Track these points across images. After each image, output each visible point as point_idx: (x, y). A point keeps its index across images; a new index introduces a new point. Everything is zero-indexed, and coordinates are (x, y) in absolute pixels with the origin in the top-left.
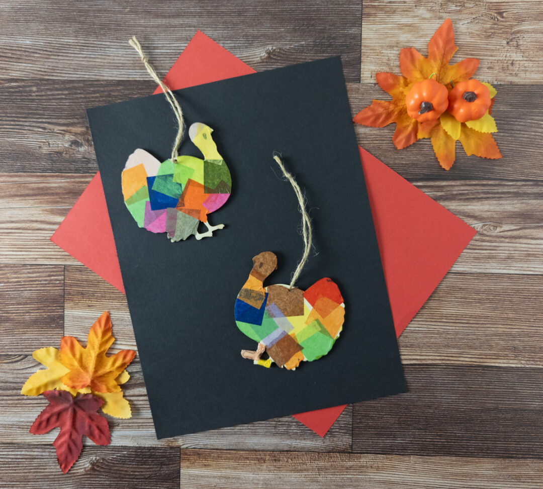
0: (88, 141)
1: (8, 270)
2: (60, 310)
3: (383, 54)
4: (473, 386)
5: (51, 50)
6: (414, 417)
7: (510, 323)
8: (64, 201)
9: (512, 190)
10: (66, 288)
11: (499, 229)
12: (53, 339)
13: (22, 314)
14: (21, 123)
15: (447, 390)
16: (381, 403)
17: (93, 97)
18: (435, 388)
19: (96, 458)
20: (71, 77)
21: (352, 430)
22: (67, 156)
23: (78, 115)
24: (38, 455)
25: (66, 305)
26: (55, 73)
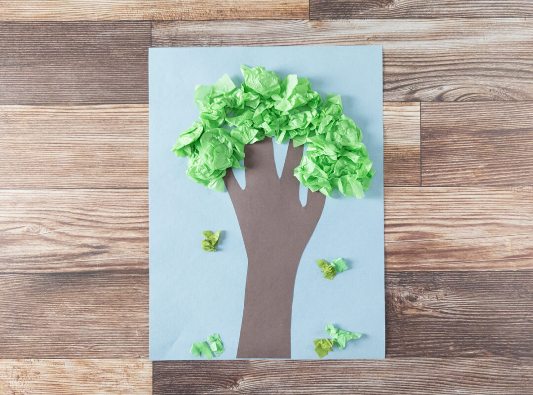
0: (401, 302)
1: (474, 180)
2: (425, 144)
3: (133, 384)
4: (43, 86)
5: (436, 384)
6: (95, 56)
7: (12, 144)
8: (423, 246)
9: (15, 264)
10: (420, 165)
11: (25, 229)
12: (430, 117)
13: (461, 140)
14: (464, 317)
15: (66, 82)
16: (125, 68)
17: (397, 341)
18: (77, 83)
19: (389, 6)
20: (417, 360)
21: (151, 42)
22: (419, 288)
23: (411, 325)
24: (443, 8)
25: (419, 149)
26: (431, 364)
